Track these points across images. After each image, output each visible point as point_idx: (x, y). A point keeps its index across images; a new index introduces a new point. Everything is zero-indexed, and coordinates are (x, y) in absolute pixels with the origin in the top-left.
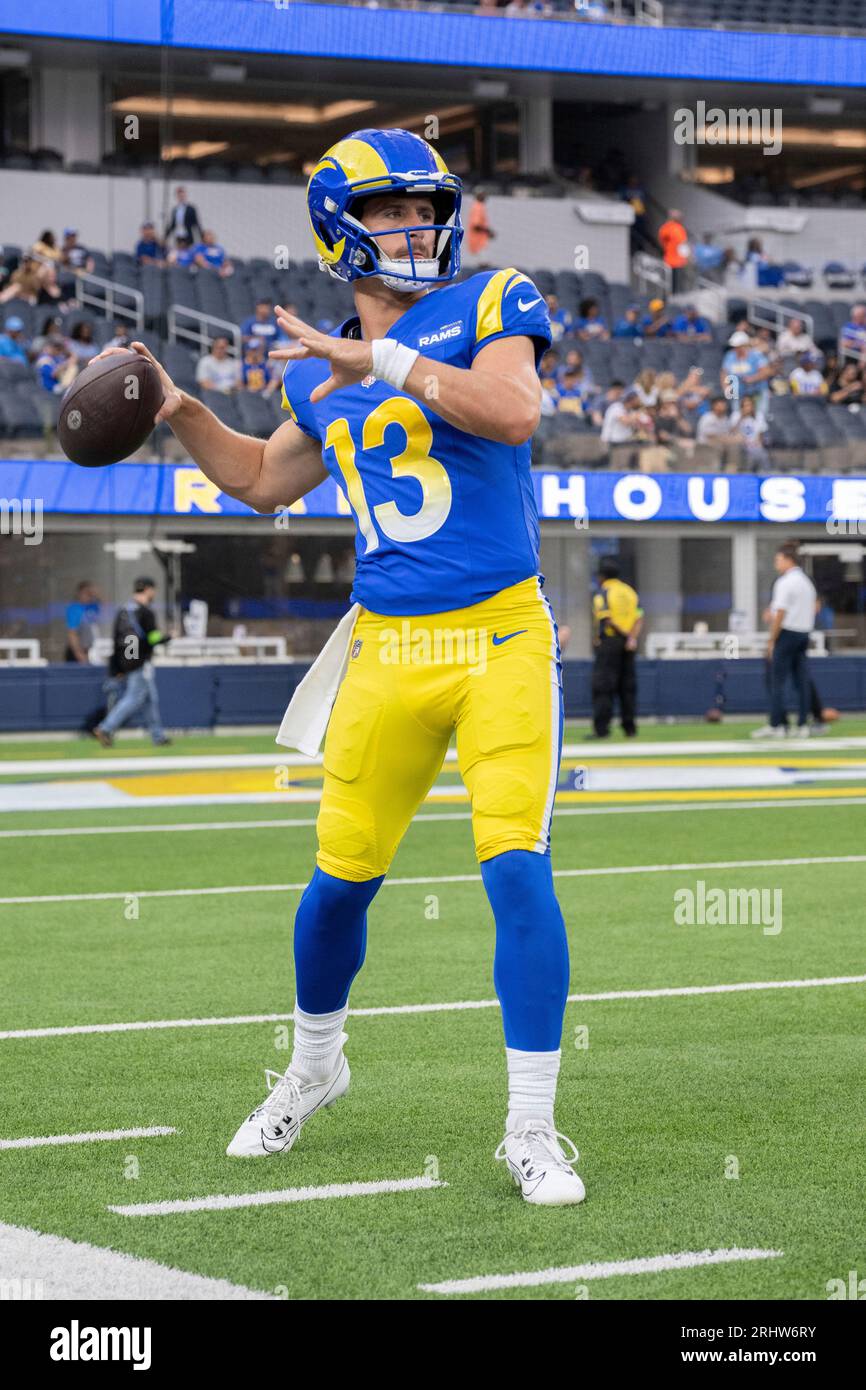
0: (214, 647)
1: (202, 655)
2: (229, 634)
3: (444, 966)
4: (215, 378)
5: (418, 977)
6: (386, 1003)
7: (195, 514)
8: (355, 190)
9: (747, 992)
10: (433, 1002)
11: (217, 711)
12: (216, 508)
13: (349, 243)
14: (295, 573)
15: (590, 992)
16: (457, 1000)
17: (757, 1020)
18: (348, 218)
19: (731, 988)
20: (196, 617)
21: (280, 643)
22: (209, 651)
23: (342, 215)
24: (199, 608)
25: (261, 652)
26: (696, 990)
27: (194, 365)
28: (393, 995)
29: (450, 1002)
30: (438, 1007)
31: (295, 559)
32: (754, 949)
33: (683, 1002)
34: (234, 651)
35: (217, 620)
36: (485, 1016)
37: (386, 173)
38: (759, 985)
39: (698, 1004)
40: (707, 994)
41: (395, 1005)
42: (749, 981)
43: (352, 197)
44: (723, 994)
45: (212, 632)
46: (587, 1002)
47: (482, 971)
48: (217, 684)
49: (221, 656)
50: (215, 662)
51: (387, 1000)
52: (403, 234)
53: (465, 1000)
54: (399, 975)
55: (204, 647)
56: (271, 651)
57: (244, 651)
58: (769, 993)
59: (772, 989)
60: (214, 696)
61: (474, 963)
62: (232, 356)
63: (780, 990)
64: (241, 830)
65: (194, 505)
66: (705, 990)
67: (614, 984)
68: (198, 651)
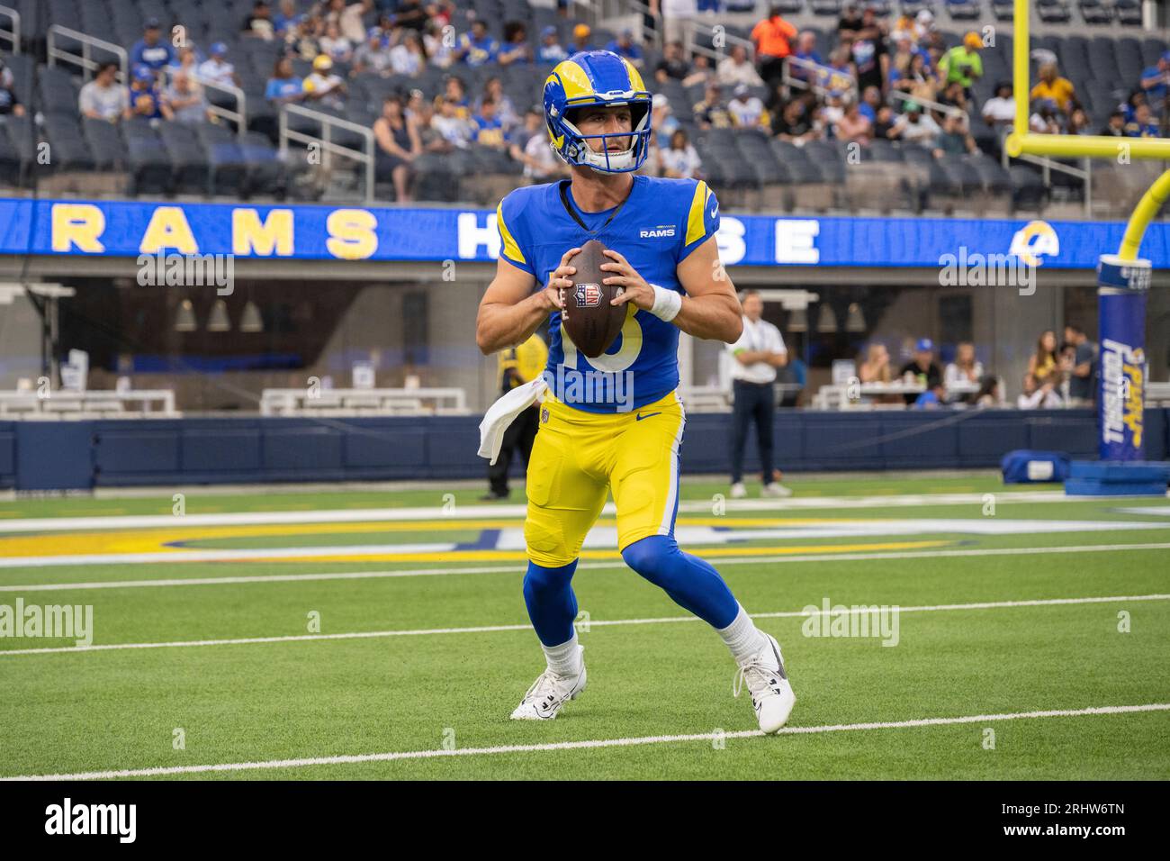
0: (95, 400)
1: (82, 410)
2: (113, 387)
3: (321, 722)
4: (98, 106)
5: (290, 732)
6: (253, 758)
7: (75, 254)
8: (570, 104)
9: (653, 744)
10: (305, 757)
11: (97, 470)
12: (98, 248)
13: (566, 140)
14: (186, 323)
15: (480, 746)
16: (332, 755)
17: (662, 771)
18: (566, 122)
19: (636, 741)
20: (76, 368)
21: (168, 396)
22: (89, 406)
23: (561, 119)
24: (79, 358)
25: (147, 406)
26: (598, 743)
27: (76, 92)
28: (261, 750)
29: (323, 757)
30: (310, 761)
31: (187, 305)
32: (666, 702)
33: (582, 755)
34: (117, 405)
35: (99, 373)
36: (361, 770)
37: (593, 94)
38: (667, 738)
39: (598, 756)
40: (609, 747)
41: (261, 760)
42: (657, 735)
43: (567, 109)
44: (627, 747)
45: (92, 385)
46: (476, 755)
47: (362, 726)
48: (97, 441)
49: (102, 411)
50: (97, 416)
51: (254, 755)
52: (601, 139)
53: (339, 755)
54: (271, 730)
55: (83, 401)
56: (158, 405)
57: (131, 405)
58: (679, 746)
59: (682, 742)
60: (93, 455)
61: (354, 718)
62: (119, 82)
63: (690, 743)
64: (110, 589)
65: (73, 244)
66: (607, 743)
67: (508, 738)
68: (77, 405)
